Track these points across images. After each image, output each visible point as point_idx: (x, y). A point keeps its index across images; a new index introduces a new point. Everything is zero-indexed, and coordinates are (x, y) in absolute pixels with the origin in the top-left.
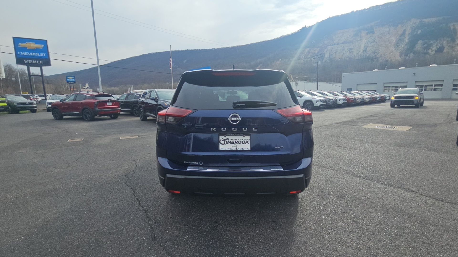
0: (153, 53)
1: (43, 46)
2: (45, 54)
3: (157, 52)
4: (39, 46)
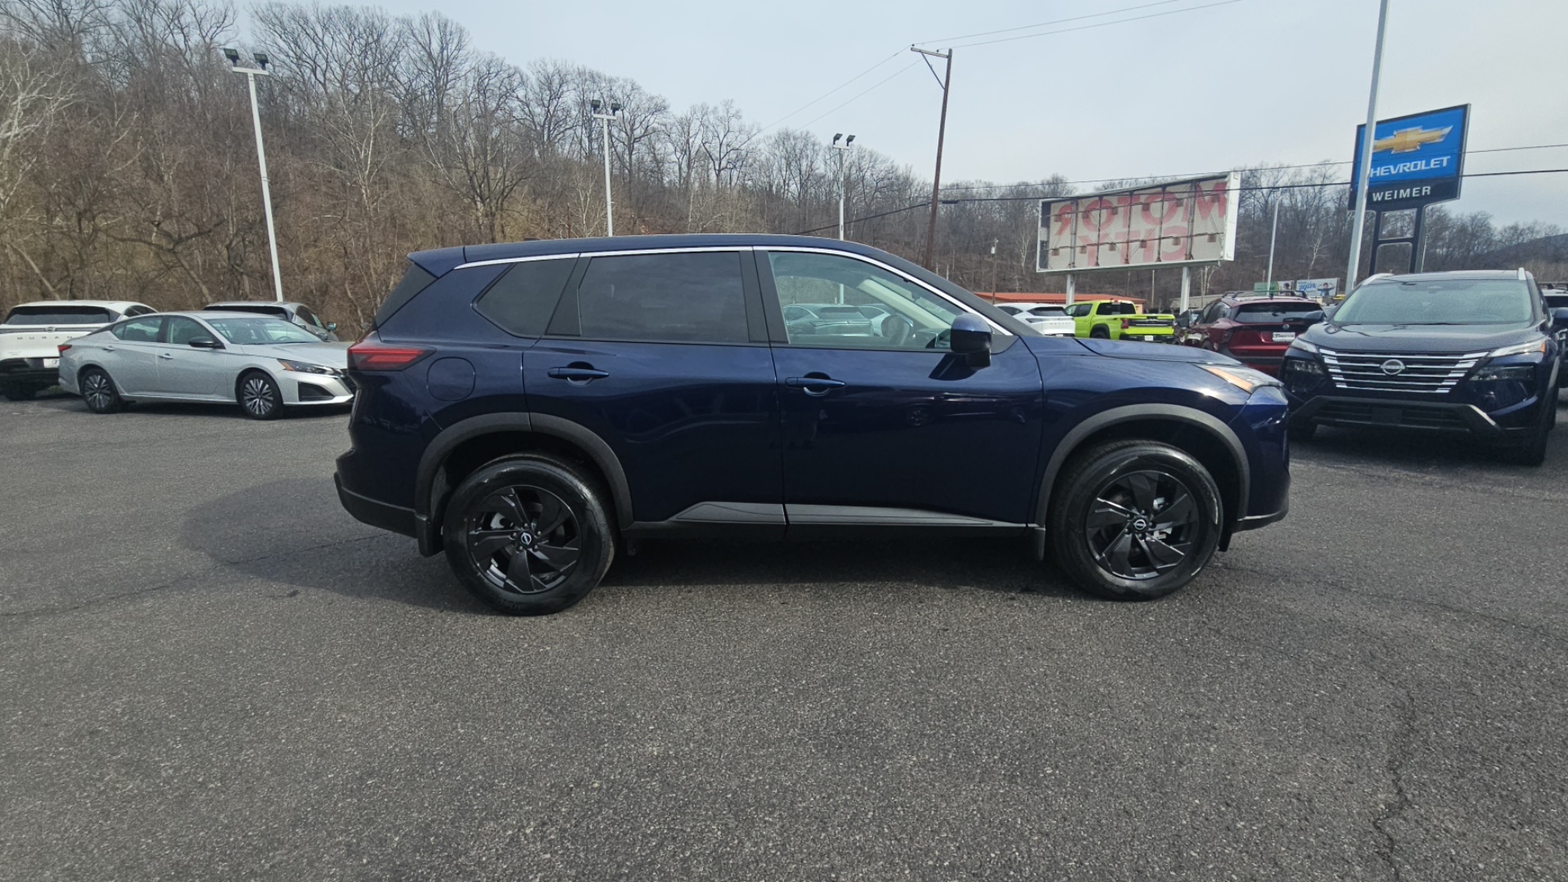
1: (1446, 131)
2: (1444, 159)
4: (1436, 135)
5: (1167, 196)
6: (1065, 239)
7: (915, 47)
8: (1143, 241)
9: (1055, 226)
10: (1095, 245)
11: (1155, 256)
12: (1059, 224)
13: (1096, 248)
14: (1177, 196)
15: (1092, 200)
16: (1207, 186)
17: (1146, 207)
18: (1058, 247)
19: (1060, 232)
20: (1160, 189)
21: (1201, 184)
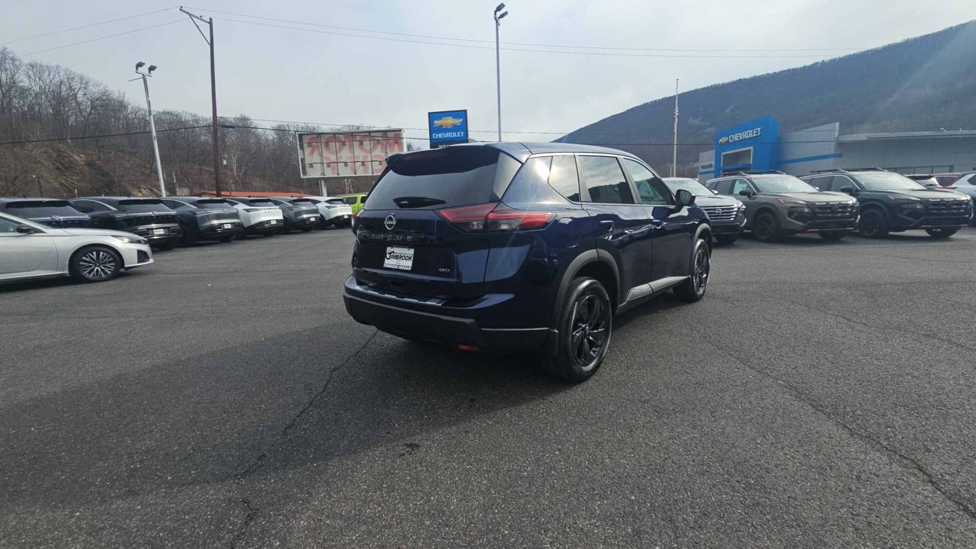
0: (655, 101)
1: (461, 120)
2: (462, 133)
3: (662, 99)
4: (458, 121)
5: (372, 138)
6: (316, 158)
7: (183, 9)
8: (363, 162)
9: (308, 150)
10: (334, 163)
11: (370, 171)
12: (310, 149)
13: (336, 164)
14: (377, 138)
15: (328, 135)
16: (391, 135)
17: (361, 143)
18: (312, 162)
19: (312, 153)
20: (368, 134)
21: (388, 133)
